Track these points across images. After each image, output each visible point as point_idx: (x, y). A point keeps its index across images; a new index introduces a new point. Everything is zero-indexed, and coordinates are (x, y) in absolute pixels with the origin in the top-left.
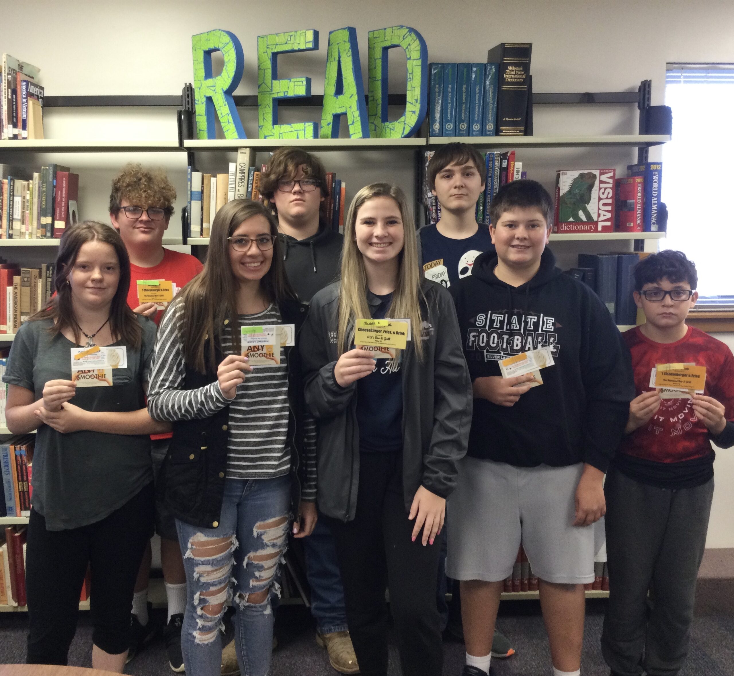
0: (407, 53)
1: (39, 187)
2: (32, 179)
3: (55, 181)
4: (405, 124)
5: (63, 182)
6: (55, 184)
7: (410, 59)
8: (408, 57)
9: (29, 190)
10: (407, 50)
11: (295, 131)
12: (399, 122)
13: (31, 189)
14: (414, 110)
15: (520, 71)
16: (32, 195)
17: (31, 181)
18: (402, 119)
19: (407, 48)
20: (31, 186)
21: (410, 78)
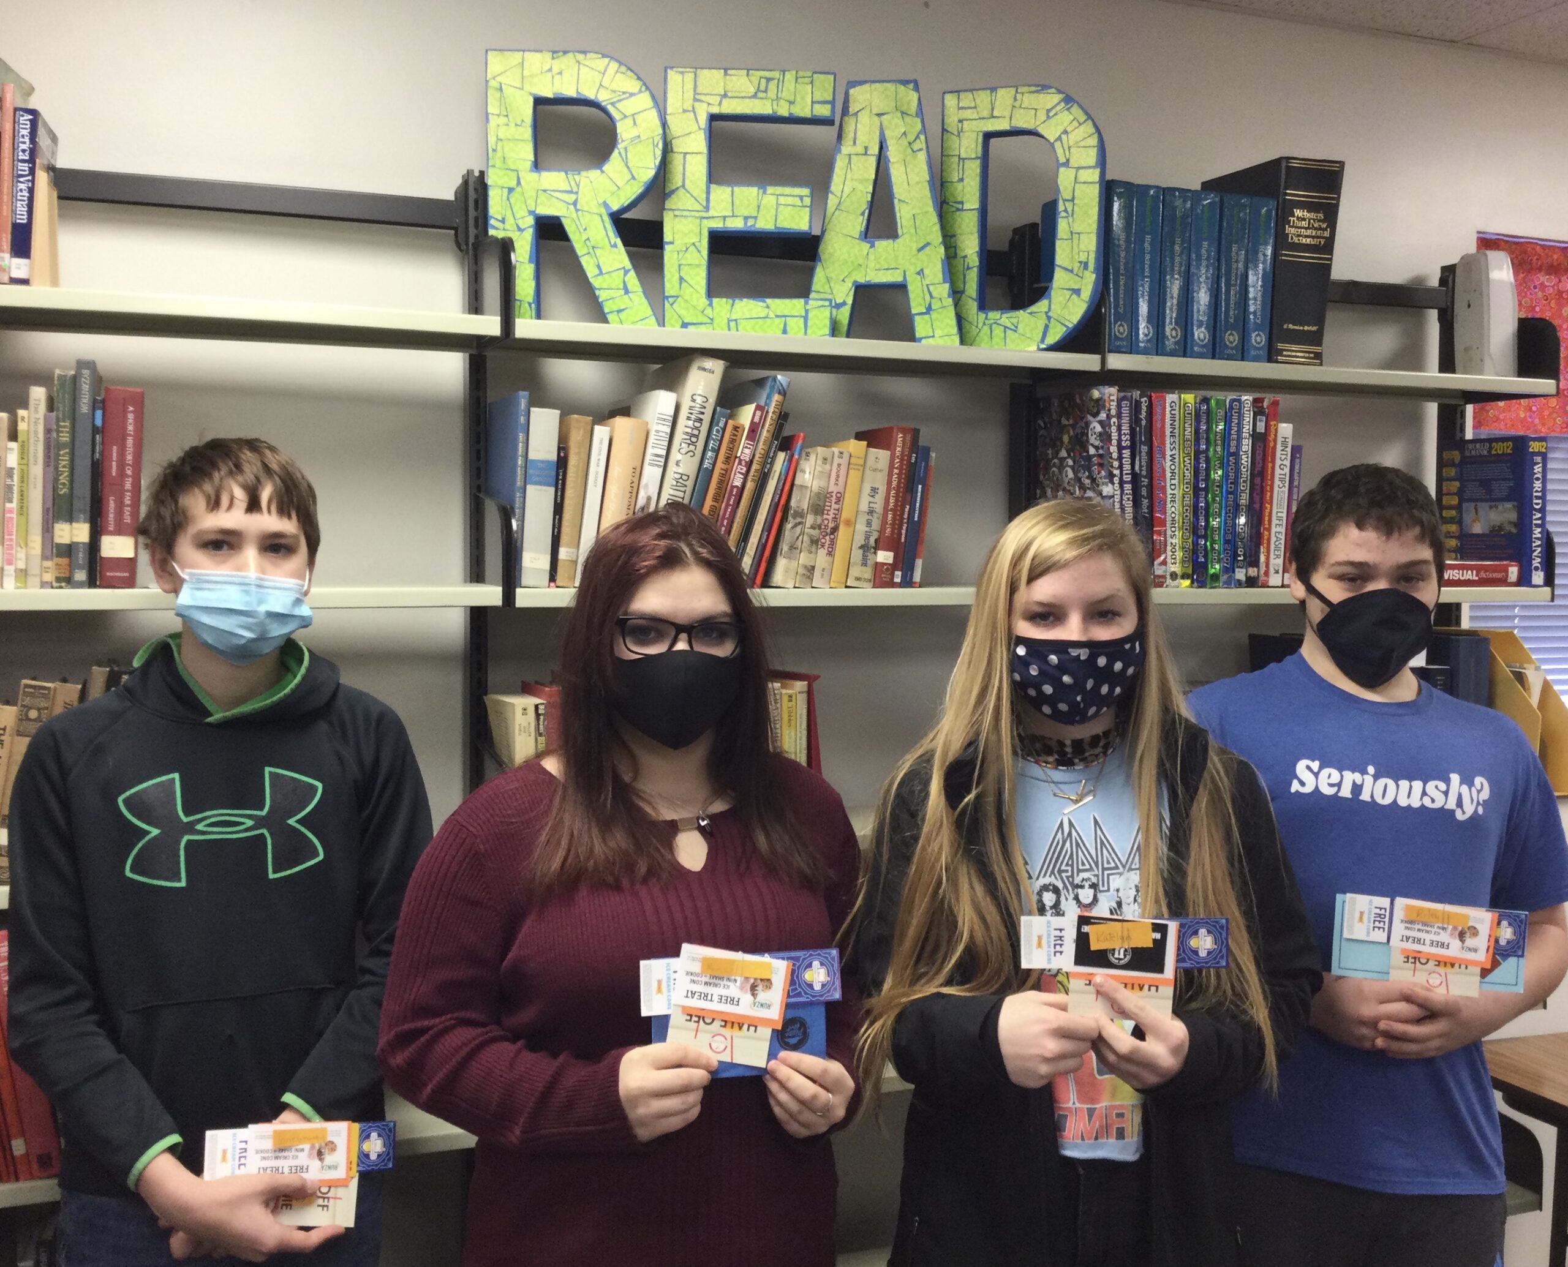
0: (1059, 151)
1: (48, 431)
2: (25, 405)
3: (99, 414)
4: (1049, 318)
5: (125, 418)
6: (99, 422)
7: (1067, 164)
8: (1062, 160)
9: (13, 436)
10: (1058, 145)
11: (777, 316)
12: (1031, 313)
13: (21, 438)
14: (1076, 287)
15: (1319, 221)
16: (23, 453)
17: (21, 413)
18: (1042, 306)
19: (1059, 139)
20: (22, 426)
21: (1066, 211)
